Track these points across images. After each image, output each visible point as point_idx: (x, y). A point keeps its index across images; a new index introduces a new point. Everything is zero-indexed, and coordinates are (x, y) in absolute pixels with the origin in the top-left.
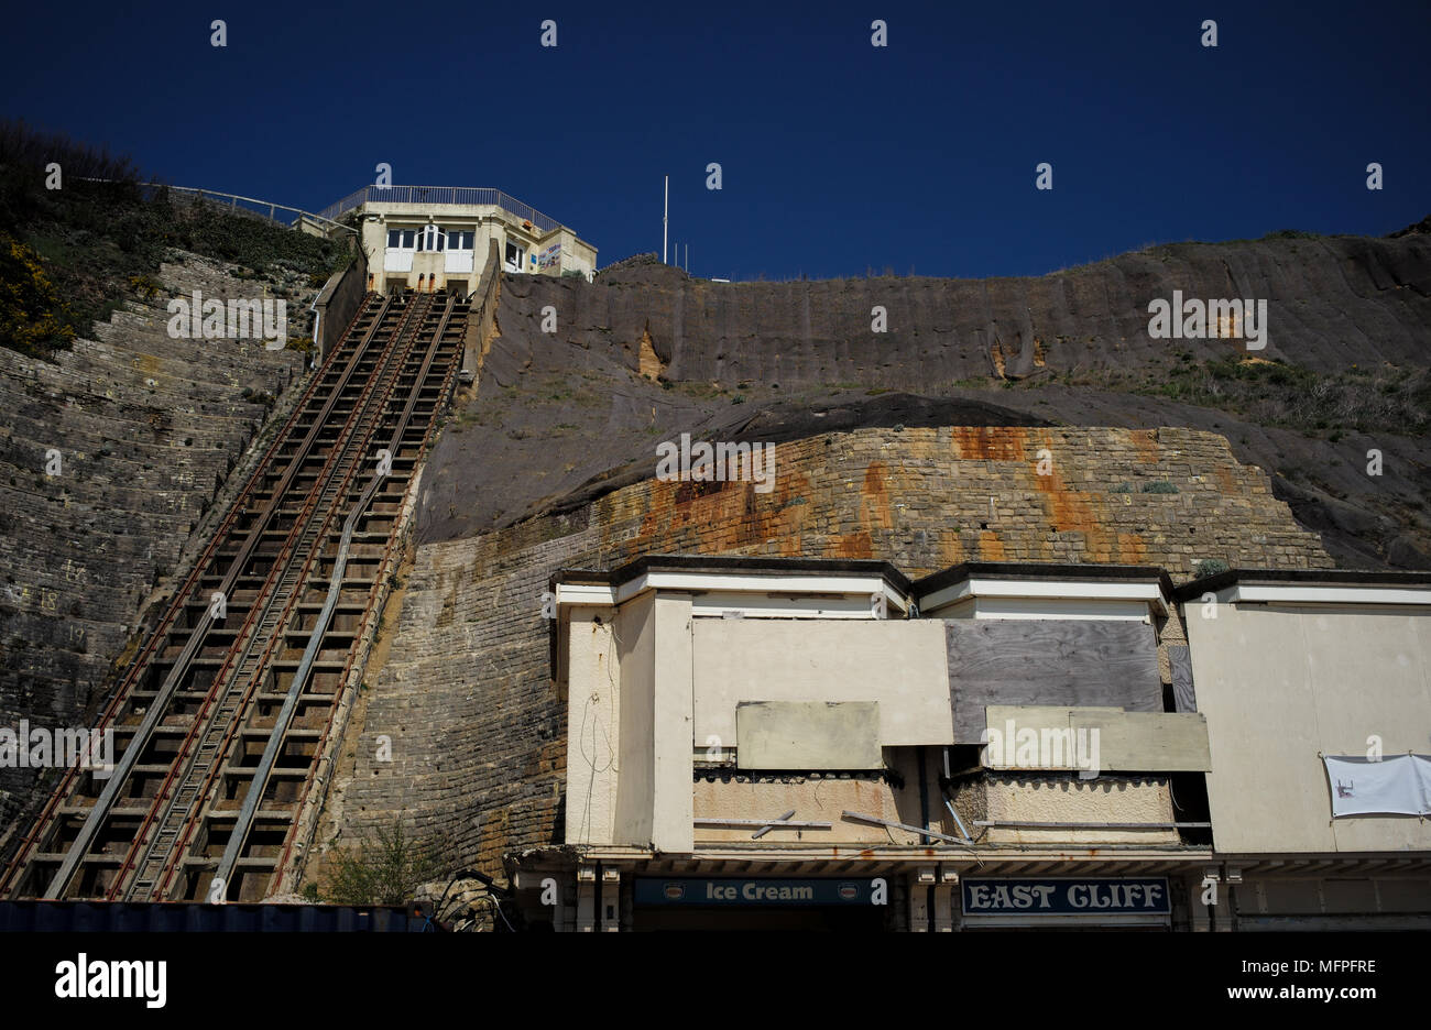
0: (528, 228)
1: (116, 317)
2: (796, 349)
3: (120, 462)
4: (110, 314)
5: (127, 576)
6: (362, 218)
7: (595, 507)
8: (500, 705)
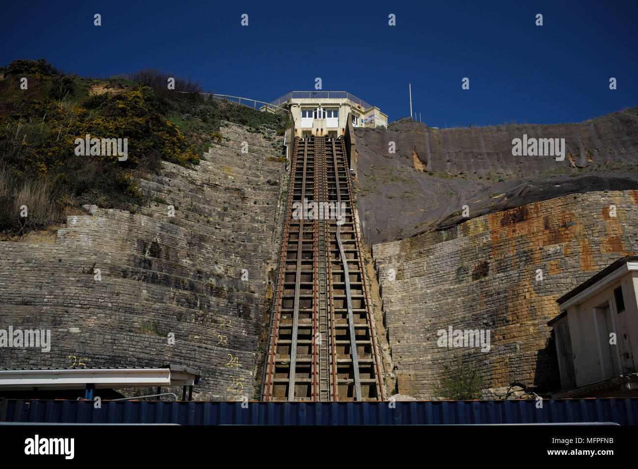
0: (359, 108)
1: (210, 150)
2: (480, 156)
3: (233, 212)
4: (208, 149)
5: (256, 260)
6: (290, 106)
7: (459, 227)
8: (453, 312)
